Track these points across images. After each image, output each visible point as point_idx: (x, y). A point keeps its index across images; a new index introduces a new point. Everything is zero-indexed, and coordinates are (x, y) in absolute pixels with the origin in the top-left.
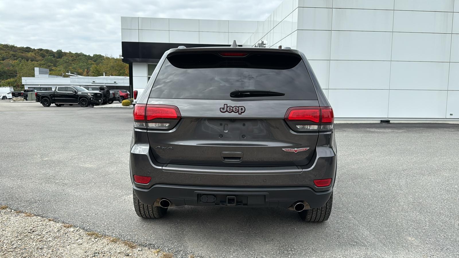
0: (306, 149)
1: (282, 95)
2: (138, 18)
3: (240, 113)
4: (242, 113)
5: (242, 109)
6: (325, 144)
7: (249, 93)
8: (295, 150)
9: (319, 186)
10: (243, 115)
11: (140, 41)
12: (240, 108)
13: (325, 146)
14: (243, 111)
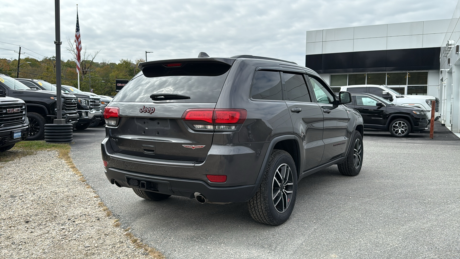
0: (202, 146)
1: (189, 98)
2: (323, 30)
3: (151, 113)
4: (152, 113)
5: (152, 110)
6: (228, 143)
7: (163, 97)
8: (192, 147)
9: (212, 181)
10: (153, 115)
11: (323, 53)
12: (152, 109)
13: (228, 145)
14: (152, 112)
